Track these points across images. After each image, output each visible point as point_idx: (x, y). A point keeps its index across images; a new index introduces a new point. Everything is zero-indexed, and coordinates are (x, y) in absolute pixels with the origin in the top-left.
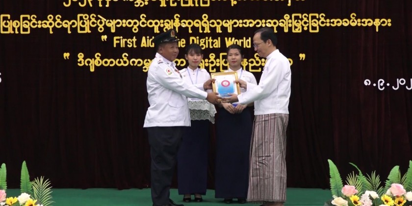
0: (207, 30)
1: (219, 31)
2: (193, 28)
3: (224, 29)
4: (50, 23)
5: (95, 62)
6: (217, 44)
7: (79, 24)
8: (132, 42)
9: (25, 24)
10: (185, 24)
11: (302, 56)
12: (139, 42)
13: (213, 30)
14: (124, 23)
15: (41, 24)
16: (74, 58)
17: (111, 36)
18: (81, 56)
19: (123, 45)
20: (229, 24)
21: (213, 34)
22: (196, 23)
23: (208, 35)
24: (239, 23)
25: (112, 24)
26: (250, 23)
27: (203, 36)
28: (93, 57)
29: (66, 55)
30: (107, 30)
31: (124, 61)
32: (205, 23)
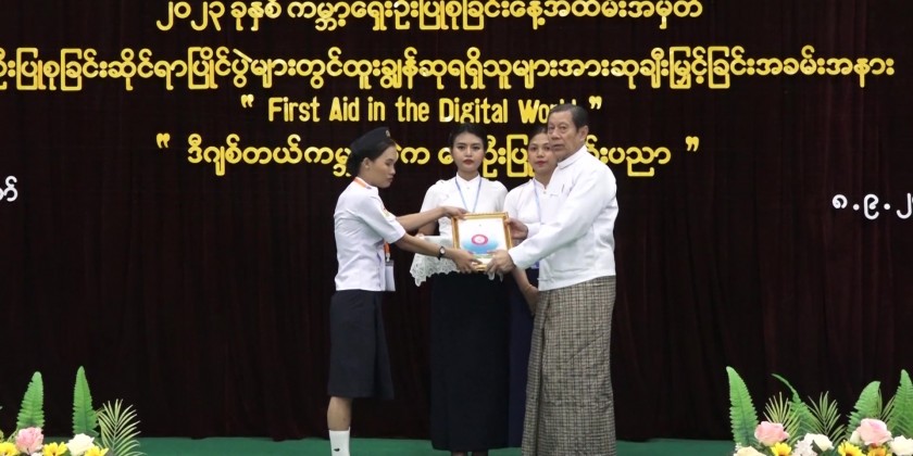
0: (478, 84)
1: (504, 84)
2: (447, 78)
3: (516, 80)
4: (127, 67)
5: (228, 155)
6: (501, 114)
7: (191, 68)
8: (309, 110)
9: (71, 70)
10: (428, 69)
11: (692, 142)
12: (324, 110)
13: (491, 82)
14: (292, 67)
15: (106, 70)
16: (180, 144)
17: (262, 96)
18: (195, 141)
19: (288, 116)
20: (527, 71)
21: (492, 91)
22: (454, 68)
23: (479, 94)
24: (551, 68)
25: (265, 70)
26: (575, 68)
27: (468, 96)
28: (221, 143)
29: (163, 139)
30: (254, 82)
31: (292, 153)
32: (472, 69)
